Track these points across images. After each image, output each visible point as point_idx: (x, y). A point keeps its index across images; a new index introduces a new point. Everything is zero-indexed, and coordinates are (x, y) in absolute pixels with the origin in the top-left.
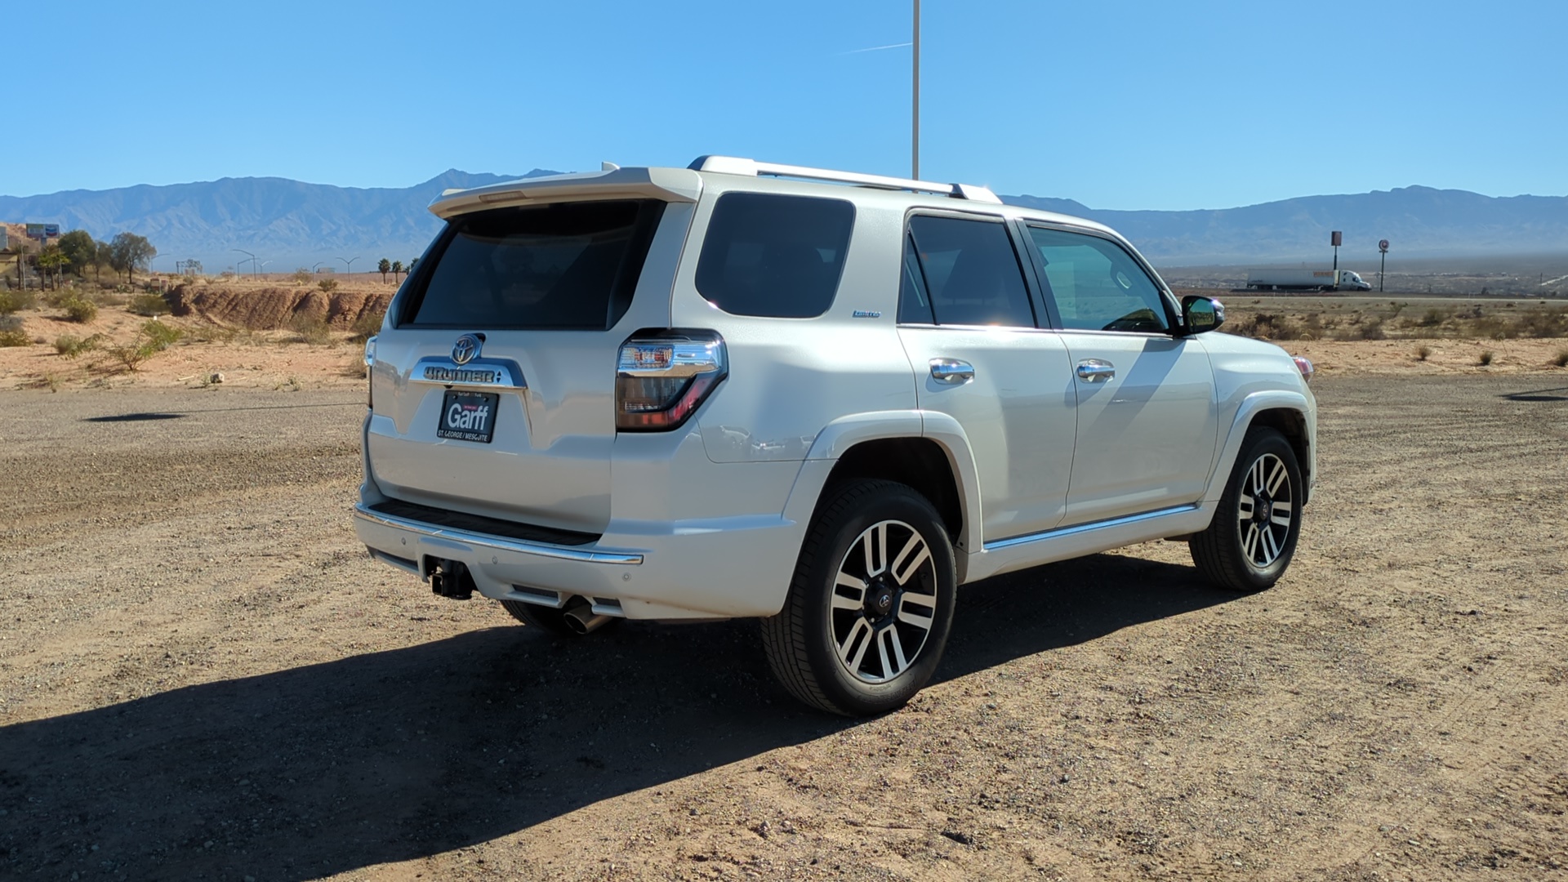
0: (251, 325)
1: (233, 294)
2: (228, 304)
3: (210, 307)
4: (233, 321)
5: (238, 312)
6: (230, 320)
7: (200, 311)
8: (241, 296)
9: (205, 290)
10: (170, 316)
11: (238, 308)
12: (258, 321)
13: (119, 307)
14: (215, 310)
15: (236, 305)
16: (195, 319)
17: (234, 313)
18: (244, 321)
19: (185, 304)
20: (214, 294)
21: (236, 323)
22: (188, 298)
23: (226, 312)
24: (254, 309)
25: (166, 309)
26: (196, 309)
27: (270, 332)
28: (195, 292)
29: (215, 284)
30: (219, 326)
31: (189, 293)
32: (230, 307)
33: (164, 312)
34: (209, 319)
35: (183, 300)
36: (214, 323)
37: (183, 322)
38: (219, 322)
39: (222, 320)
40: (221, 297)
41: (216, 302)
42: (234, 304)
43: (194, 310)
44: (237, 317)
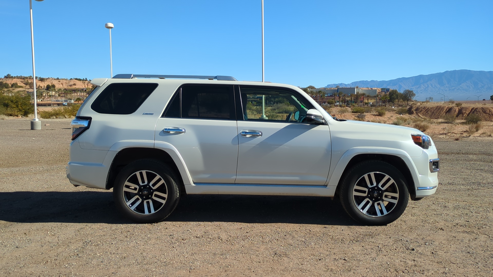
0: (431, 118)
1: (427, 108)
2: (425, 111)
3: (420, 112)
4: (426, 116)
5: (428, 113)
6: (425, 116)
7: (417, 113)
8: (430, 108)
9: (419, 106)
10: (408, 114)
11: (428, 112)
12: (434, 116)
13: (394, 112)
14: (421, 113)
15: (428, 111)
16: (414, 115)
17: (427, 113)
18: (429, 116)
19: (412, 111)
20: (421, 108)
21: (427, 117)
22: (413, 110)
23: (424, 113)
24: (433, 112)
25: (407, 112)
26: (416, 112)
27: (437, 120)
28: (416, 107)
29: (422, 105)
30: (421, 118)
31: (414, 107)
32: (426, 112)
33: (406, 113)
34: (419, 115)
35: (412, 110)
36: (420, 117)
37: (411, 116)
38: (422, 116)
39: (423, 116)
40: (423, 108)
41: (422, 110)
42: (427, 111)
43: (415, 113)
44: (428, 115)
